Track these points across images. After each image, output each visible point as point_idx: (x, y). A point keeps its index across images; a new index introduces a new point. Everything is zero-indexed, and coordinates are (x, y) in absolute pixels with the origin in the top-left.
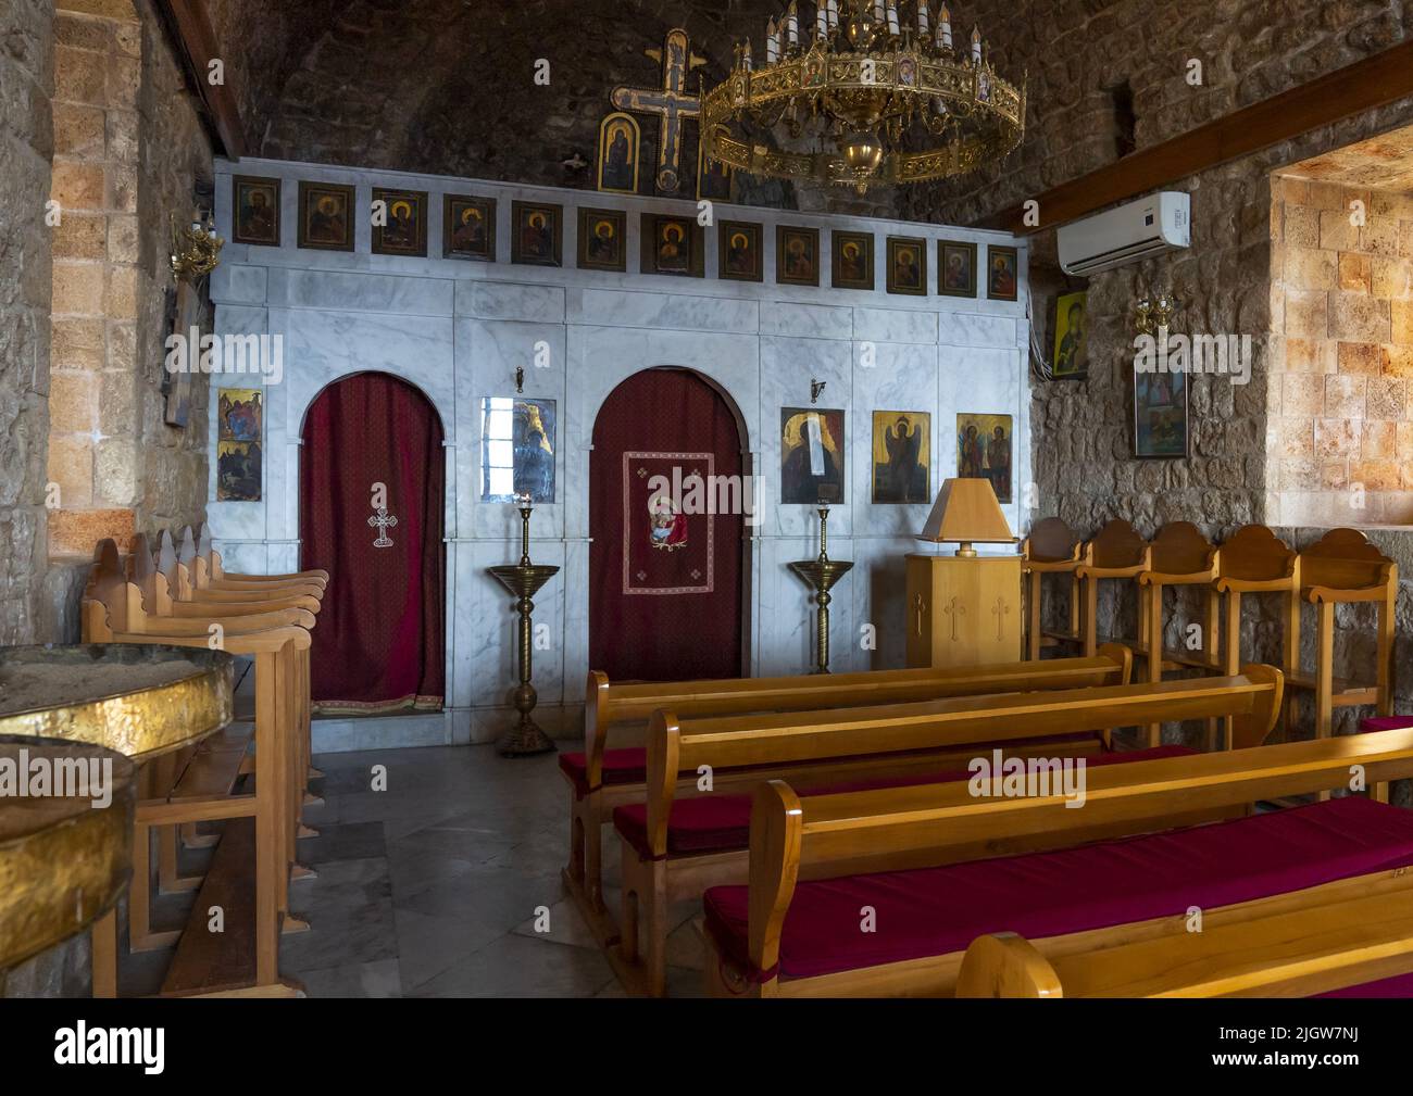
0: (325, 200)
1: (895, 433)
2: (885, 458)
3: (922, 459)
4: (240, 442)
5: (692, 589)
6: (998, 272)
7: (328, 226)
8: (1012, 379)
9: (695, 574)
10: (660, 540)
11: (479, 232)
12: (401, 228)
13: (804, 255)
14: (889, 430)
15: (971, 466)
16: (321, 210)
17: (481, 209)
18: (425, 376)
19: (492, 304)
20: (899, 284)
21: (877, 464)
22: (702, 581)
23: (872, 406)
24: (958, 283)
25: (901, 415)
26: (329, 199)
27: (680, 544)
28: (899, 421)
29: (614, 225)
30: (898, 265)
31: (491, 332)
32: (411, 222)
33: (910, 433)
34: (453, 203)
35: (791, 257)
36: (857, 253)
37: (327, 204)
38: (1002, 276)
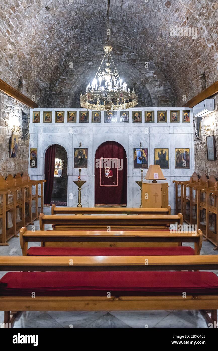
0: (47, 114)
1: (160, 153)
2: (158, 159)
3: (167, 159)
4: (33, 157)
5: (114, 186)
6: (185, 116)
7: (48, 119)
8: (189, 140)
9: (114, 183)
10: (107, 175)
11: (74, 118)
12: (60, 118)
13: (138, 116)
14: (159, 153)
15: (179, 160)
16: (47, 116)
17: (74, 113)
18: (64, 145)
19: (76, 131)
20: (160, 121)
21: (156, 160)
22: (116, 184)
23: (154, 148)
24: (175, 119)
25: (162, 149)
26: (48, 114)
27: (111, 177)
28: (161, 150)
29: (99, 114)
30: (160, 117)
31: (76, 136)
32: (62, 117)
33: (164, 153)
34: (69, 113)
35: (135, 117)
36: (150, 115)
37: (48, 115)
38: (186, 117)
